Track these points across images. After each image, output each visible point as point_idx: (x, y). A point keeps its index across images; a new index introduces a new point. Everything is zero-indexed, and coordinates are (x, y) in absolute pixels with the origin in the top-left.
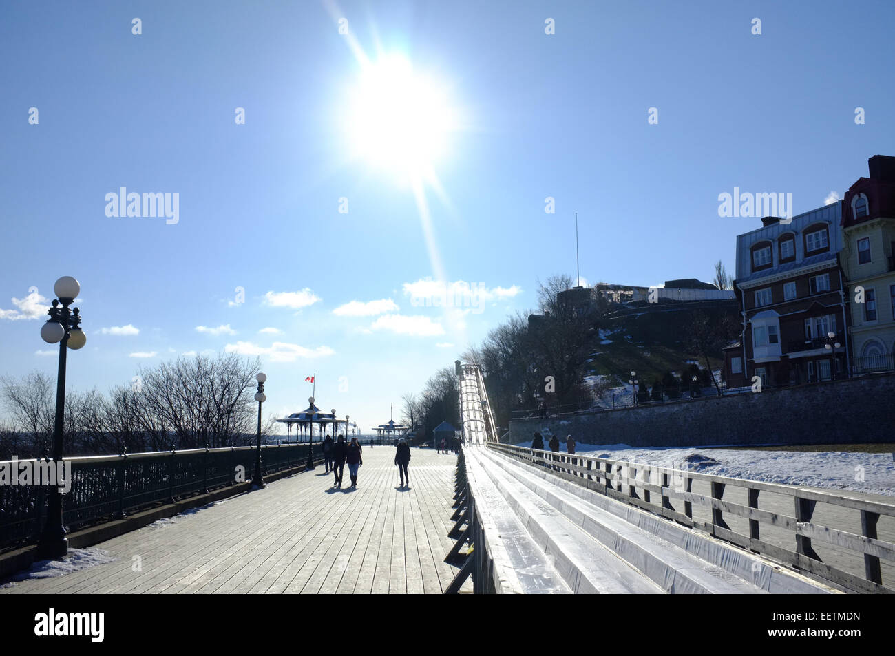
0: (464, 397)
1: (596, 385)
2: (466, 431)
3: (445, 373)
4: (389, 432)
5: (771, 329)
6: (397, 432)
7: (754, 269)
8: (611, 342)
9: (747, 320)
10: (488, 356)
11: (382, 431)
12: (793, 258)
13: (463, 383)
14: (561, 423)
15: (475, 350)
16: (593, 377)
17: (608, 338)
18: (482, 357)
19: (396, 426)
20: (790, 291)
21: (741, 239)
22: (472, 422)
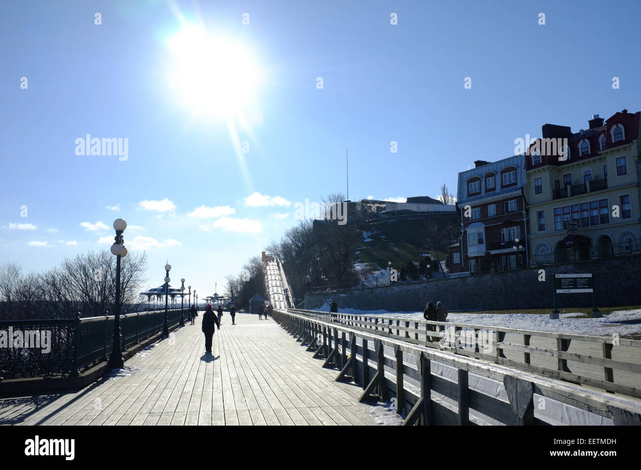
0: (269, 277)
1: (362, 270)
2: (272, 301)
3: (254, 261)
4: (214, 301)
5: (480, 234)
6: (219, 301)
7: (469, 195)
8: (371, 240)
9: (464, 229)
10: (285, 248)
11: (209, 301)
12: (494, 189)
13: (268, 268)
14: (341, 295)
15: (276, 244)
16: (360, 264)
17: (369, 237)
18: (280, 249)
19: (219, 297)
20: (492, 210)
21: (461, 175)
22: (276, 295)
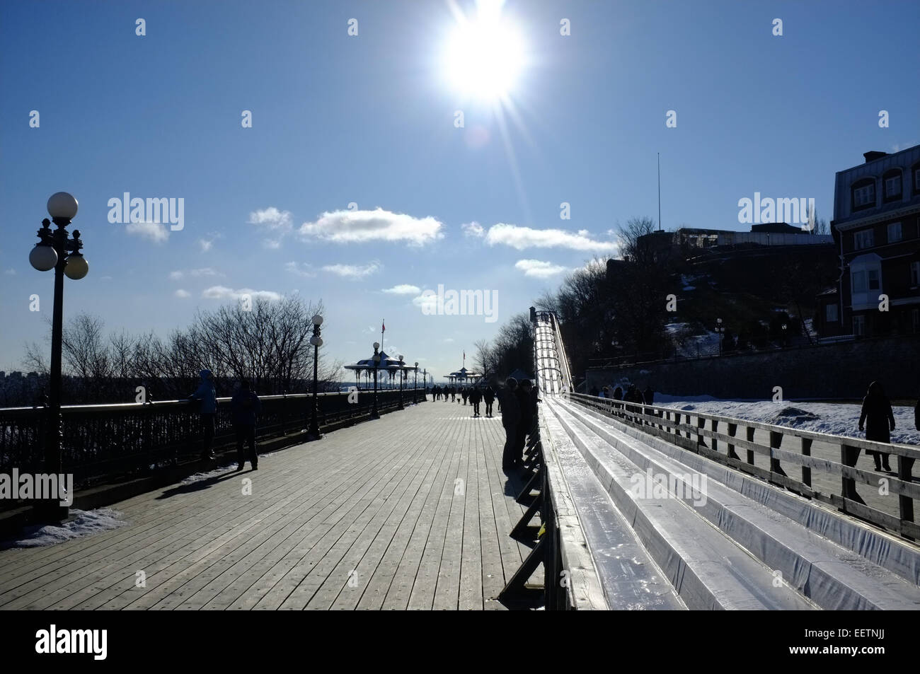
0: (539, 344)
1: (678, 333)
2: (540, 380)
3: (519, 320)
4: (461, 380)
5: (872, 273)
6: (469, 380)
7: (854, 209)
8: (694, 288)
9: (845, 264)
10: (565, 302)
11: (454, 379)
12: (899, 197)
13: (538, 330)
14: (641, 372)
15: (551, 296)
16: (675, 324)
17: (691, 284)
18: (557, 303)
19: (469, 374)
20: (895, 232)
21: (840, 176)
22: (547, 370)
